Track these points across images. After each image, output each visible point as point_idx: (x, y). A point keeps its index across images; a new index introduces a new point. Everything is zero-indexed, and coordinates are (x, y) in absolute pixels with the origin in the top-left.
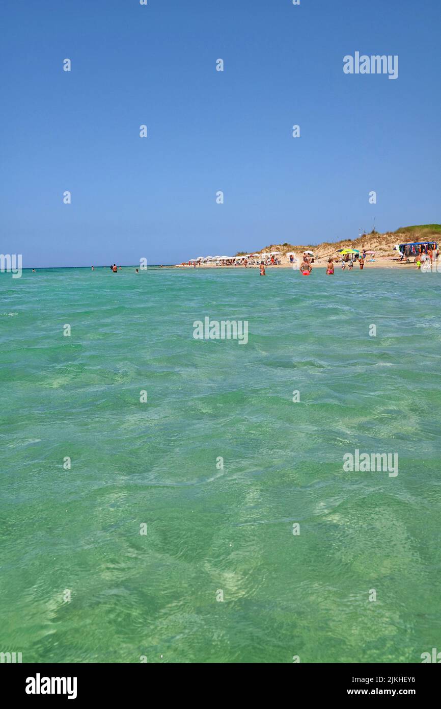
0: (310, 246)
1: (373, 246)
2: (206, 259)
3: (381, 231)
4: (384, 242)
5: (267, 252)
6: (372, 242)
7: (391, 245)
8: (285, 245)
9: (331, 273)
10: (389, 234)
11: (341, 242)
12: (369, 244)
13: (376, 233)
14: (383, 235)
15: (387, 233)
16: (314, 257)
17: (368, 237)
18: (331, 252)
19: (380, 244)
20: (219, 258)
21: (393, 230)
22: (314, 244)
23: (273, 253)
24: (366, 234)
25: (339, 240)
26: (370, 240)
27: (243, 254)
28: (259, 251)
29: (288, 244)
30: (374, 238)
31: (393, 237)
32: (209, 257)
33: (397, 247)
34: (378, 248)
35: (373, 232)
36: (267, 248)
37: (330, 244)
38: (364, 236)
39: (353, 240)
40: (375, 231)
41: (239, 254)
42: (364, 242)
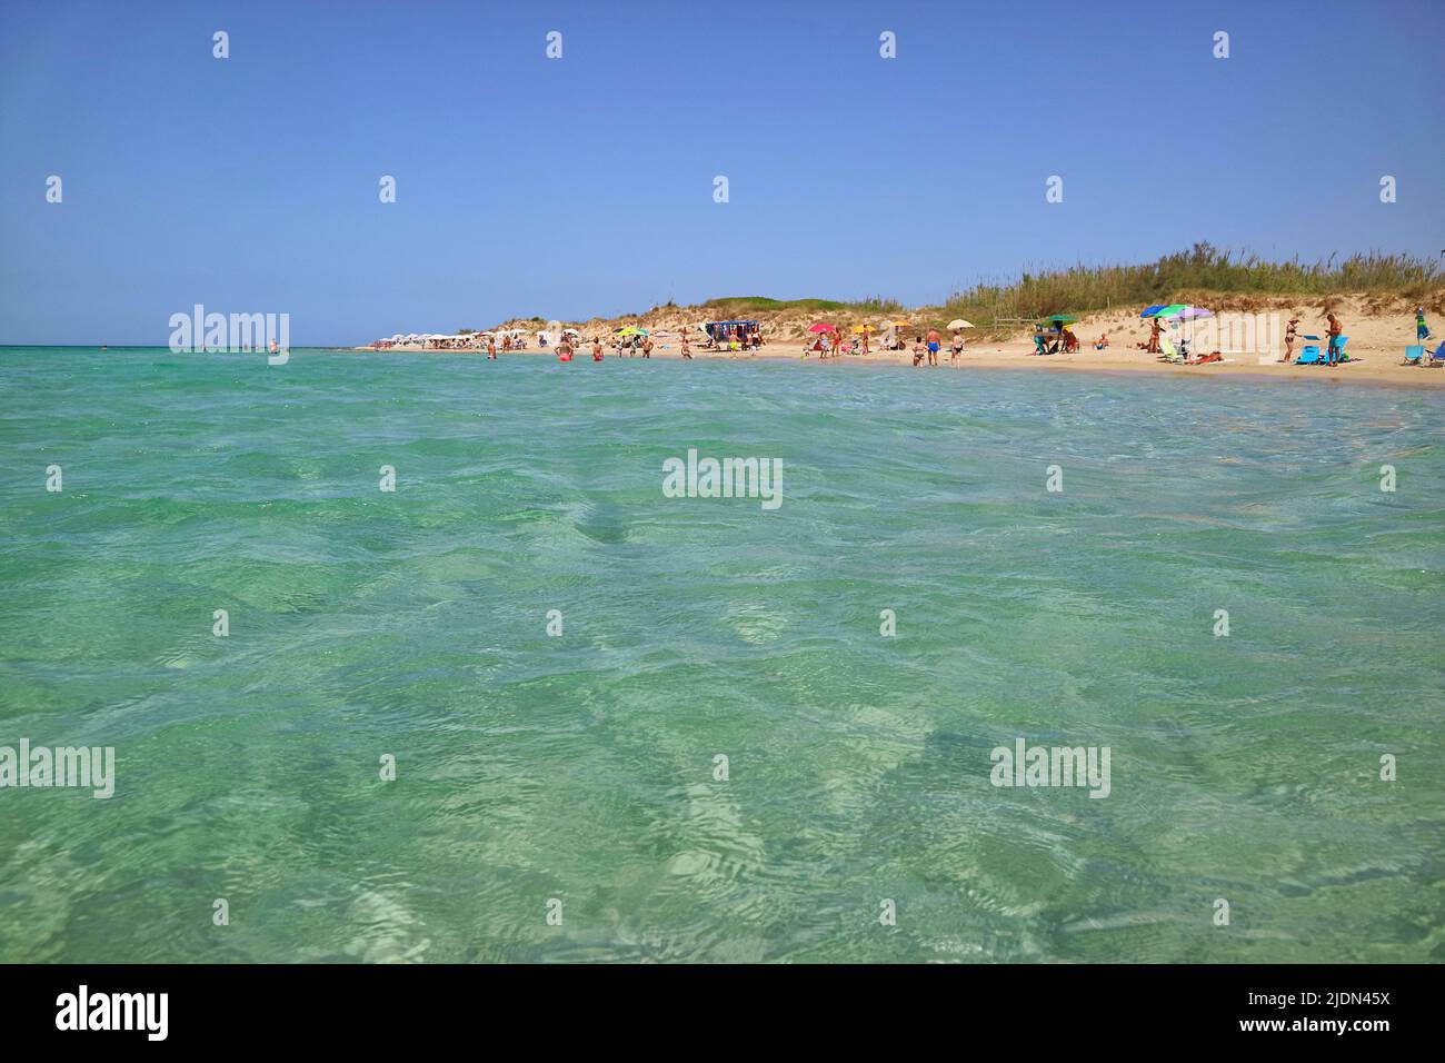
0: (575, 323)
1: (670, 324)
2: (407, 339)
3: (681, 303)
4: (685, 320)
5: (507, 330)
6: (668, 319)
7: (696, 325)
8: (536, 319)
9: (597, 359)
10: (694, 308)
11: (622, 318)
12: (663, 323)
13: (675, 305)
14: (685, 309)
15: (690, 307)
16: (579, 339)
17: (662, 311)
18: (605, 332)
19: (680, 323)
20: (426, 337)
21: (700, 302)
22: (580, 321)
23: (515, 331)
24: (659, 307)
25: (618, 316)
26: (665, 315)
27: (468, 332)
28: (495, 328)
29: (540, 318)
30: (670, 313)
31: (698, 313)
32: (412, 336)
33: (703, 326)
34: (677, 328)
35: (670, 304)
36: (506, 323)
37: (604, 321)
38: (656, 309)
39: (639, 315)
40: (673, 303)
41: (462, 333)
42: (655, 319)
